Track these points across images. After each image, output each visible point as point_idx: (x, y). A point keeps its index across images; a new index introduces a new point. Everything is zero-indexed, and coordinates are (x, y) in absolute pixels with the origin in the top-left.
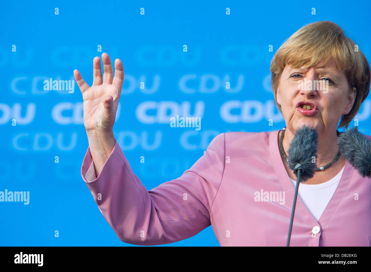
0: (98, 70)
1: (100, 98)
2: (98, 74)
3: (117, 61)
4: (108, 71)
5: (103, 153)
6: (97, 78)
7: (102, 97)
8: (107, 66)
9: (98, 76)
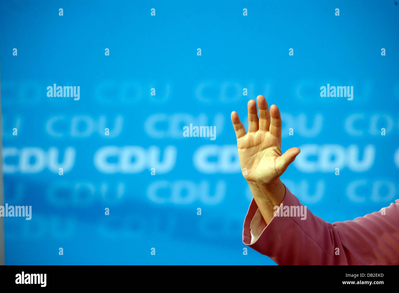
0: (254, 115)
1: (258, 147)
2: (254, 120)
3: (272, 107)
4: (264, 117)
5: (268, 202)
6: (253, 123)
7: (260, 145)
8: (263, 112)
9: (253, 121)
